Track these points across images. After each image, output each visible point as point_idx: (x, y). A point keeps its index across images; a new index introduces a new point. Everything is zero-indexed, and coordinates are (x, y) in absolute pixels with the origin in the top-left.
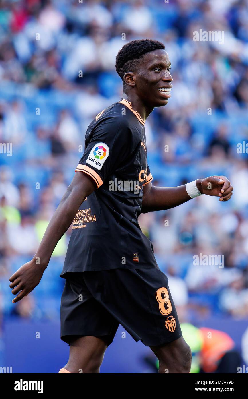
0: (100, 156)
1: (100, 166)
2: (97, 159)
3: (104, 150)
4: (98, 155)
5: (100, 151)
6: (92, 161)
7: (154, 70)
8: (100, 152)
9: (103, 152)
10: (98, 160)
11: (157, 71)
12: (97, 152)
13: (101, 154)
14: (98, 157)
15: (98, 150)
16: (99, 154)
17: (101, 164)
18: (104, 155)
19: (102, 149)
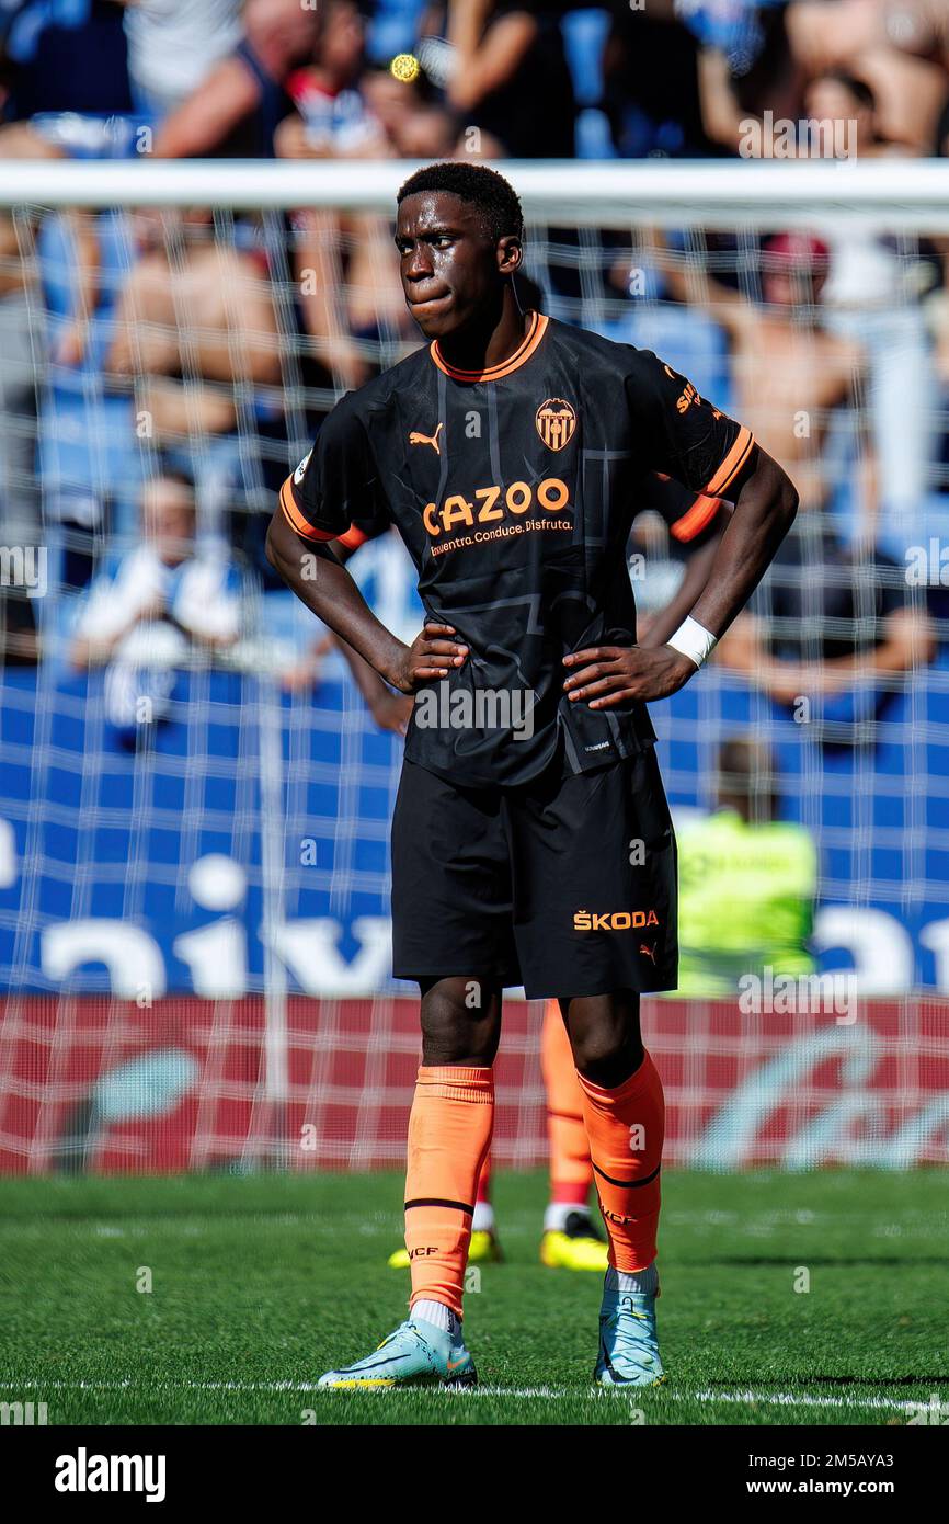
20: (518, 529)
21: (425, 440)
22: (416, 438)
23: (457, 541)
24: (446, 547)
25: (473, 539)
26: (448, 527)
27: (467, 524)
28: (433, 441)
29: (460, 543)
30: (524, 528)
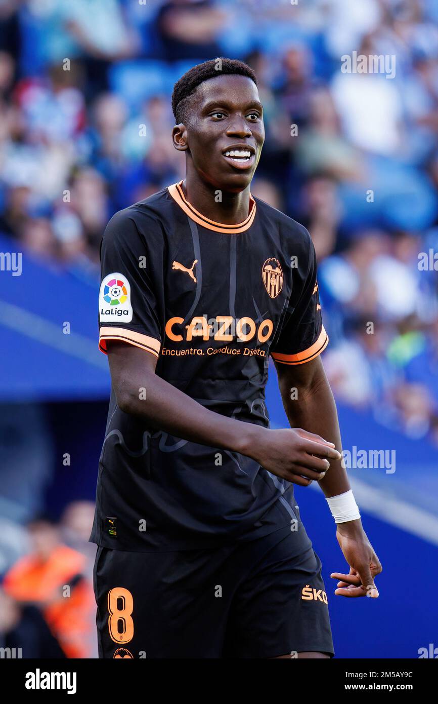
0: (118, 298)
1: (127, 314)
2: (116, 306)
3: (120, 284)
4: (113, 298)
5: (114, 290)
6: (109, 314)
7: (211, 115)
8: (116, 292)
9: (119, 288)
10: (120, 307)
11: (215, 116)
12: (110, 294)
13: (118, 293)
14: (116, 302)
15: (110, 291)
16: (116, 295)
17: (127, 311)
18: (125, 293)
19: (116, 286)
20: (238, 352)
21: (183, 269)
22: (177, 266)
23: (191, 350)
24: (183, 353)
25: (204, 352)
26: (189, 339)
27: (204, 339)
28: (190, 272)
29: (193, 352)
30: (242, 352)
